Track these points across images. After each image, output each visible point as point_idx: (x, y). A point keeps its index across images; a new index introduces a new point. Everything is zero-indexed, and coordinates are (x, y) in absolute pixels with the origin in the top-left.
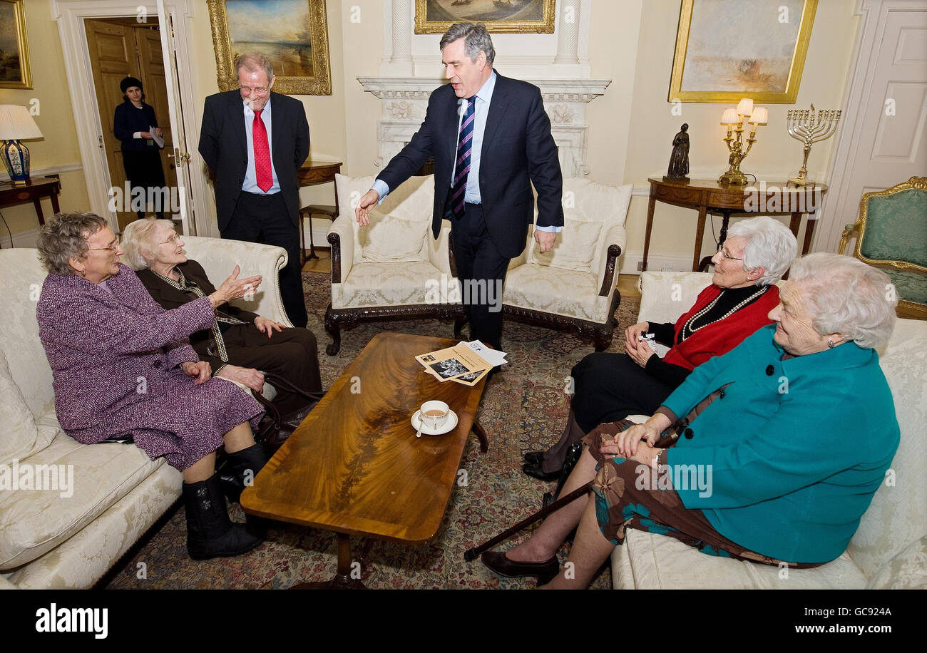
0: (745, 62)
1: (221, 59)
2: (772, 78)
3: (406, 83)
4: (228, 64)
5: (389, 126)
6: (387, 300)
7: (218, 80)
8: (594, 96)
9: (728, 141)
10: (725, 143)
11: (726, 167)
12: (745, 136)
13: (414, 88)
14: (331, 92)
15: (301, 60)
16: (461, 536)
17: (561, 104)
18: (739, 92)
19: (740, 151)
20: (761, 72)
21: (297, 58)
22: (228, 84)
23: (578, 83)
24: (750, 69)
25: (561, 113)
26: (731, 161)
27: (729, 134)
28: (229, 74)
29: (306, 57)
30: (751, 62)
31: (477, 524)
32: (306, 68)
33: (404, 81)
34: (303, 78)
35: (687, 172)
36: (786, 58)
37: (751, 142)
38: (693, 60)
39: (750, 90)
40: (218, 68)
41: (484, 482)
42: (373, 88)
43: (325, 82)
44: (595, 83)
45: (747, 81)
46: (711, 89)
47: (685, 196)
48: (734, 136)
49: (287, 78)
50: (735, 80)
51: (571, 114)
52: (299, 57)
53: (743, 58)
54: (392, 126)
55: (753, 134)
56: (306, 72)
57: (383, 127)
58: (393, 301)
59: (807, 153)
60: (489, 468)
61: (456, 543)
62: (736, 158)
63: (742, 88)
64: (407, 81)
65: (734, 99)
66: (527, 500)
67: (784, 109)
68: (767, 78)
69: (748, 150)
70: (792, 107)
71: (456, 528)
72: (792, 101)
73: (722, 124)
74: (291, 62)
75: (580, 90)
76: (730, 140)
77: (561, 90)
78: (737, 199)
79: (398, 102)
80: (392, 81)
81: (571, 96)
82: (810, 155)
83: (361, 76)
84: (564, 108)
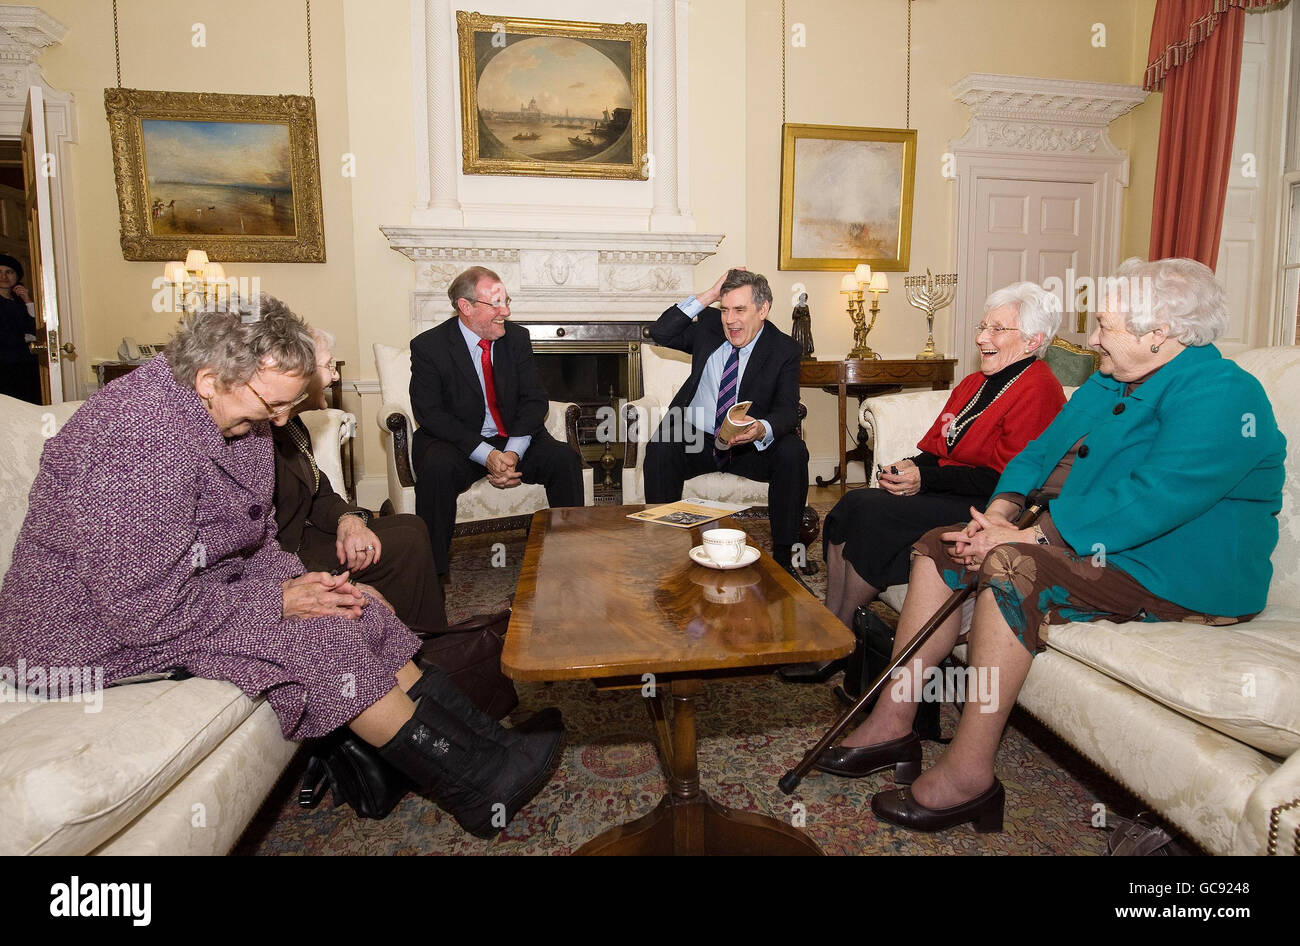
0: (854, 226)
1: (129, 207)
2: (883, 243)
3: (455, 236)
4: (142, 215)
5: (427, 298)
6: (488, 509)
7: (122, 239)
8: (704, 256)
9: (851, 312)
10: (848, 314)
11: (852, 344)
12: (867, 307)
13: (467, 244)
14: (325, 258)
15: (275, 210)
16: (754, 761)
17: (664, 267)
18: (852, 259)
19: (864, 324)
20: (871, 237)
21: (269, 209)
22: (141, 244)
23: (685, 238)
24: (859, 233)
25: (665, 278)
26: (856, 336)
27: (851, 303)
28: (142, 228)
29: (283, 208)
30: (860, 226)
31: (766, 745)
32: (283, 223)
33: (452, 233)
34: (278, 237)
35: (812, 351)
36: (894, 222)
37: (874, 312)
38: (802, 223)
39: (862, 257)
40: (123, 220)
41: (739, 700)
42: (404, 242)
43: (314, 243)
44: (706, 238)
45: (859, 247)
46: (824, 256)
47: (820, 375)
48: (856, 306)
49: (251, 237)
50: (845, 246)
51: (678, 279)
52: (270, 207)
53: (853, 221)
54: (432, 298)
55: (875, 303)
56: (282, 230)
57: (419, 299)
58: (498, 510)
59: (930, 321)
60: (735, 685)
61: (753, 772)
62: (861, 331)
63: (854, 254)
64: (457, 233)
65: (849, 265)
66: (810, 705)
67: (900, 277)
68: (878, 244)
69: (873, 322)
70: (906, 274)
71: (740, 756)
72: (906, 270)
73: (841, 292)
74: (257, 214)
75: (689, 248)
76: (853, 311)
77: (665, 247)
78: (879, 371)
79: (441, 264)
80: (433, 232)
81: (676, 254)
82: (935, 322)
83: (387, 225)
84: (668, 271)
